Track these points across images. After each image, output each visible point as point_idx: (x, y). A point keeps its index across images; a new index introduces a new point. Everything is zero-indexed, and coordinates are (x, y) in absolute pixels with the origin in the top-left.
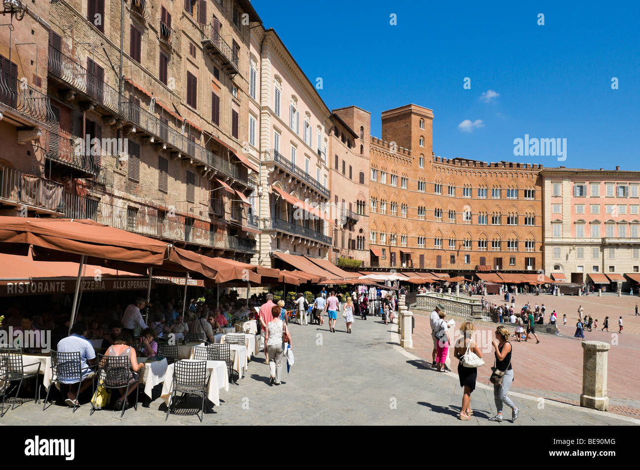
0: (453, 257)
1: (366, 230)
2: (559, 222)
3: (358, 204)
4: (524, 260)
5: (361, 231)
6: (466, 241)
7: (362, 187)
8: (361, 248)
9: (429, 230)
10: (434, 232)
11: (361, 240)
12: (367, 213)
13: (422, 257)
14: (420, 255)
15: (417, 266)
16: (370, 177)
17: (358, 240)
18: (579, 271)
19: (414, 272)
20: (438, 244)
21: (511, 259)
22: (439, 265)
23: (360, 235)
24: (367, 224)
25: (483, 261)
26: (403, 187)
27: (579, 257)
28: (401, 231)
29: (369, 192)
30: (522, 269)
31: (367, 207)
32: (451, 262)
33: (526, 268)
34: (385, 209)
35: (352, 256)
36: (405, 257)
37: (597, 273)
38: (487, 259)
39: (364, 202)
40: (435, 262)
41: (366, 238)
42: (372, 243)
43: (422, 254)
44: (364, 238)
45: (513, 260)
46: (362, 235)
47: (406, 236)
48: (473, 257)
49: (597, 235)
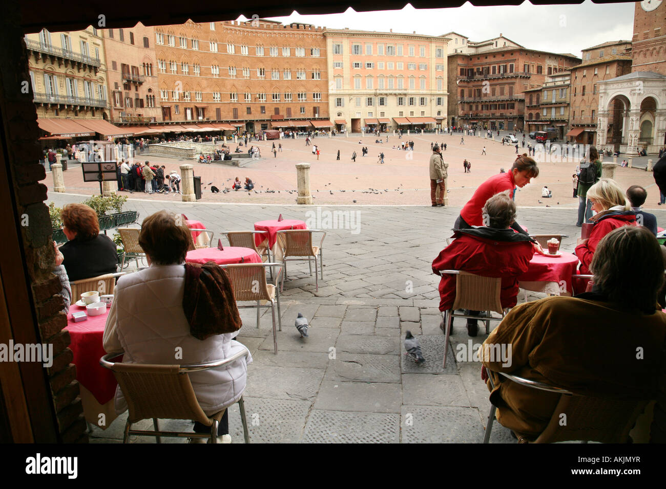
0: (249, 109)
1: (155, 89)
2: (340, 76)
3: (144, 66)
4: (312, 109)
5: (150, 90)
6: (261, 94)
7: (147, 51)
8: (151, 106)
9: (224, 86)
10: (229, 87)
11: (151, 99)
12: (155, 74)
13: (218, 110)
14: (216, 109)
15: (214, 118)
16: (156, 42)
17: (148, 99)
18: (357, 117)
19: (211, 123)
20: (234, 98)
21: (301, 108)
22: (236, 116)
23: (149, 94)
24: (157, 84)
25: (277, 111)
26: (194, 49)
27: (357, 105)
28: (195, 88)
29: (156, 54)
30: (311, 117)
31: (154, 69)
32: (248, 113)
33: (315, 116)
34: (175, 69)
35: (141, 114)
36: (200, 110)
37: (372, 118)
38: (280, 109)
39: (151, 64)
40: (231, 114)
41: (156, 97)
42: (164, 101)
43: (218, 107)
44: (154, 96)
45: (302, 110)
46: (152, 94)
47: (200, 92)
48: (268, 108)
49: (371, 88)
